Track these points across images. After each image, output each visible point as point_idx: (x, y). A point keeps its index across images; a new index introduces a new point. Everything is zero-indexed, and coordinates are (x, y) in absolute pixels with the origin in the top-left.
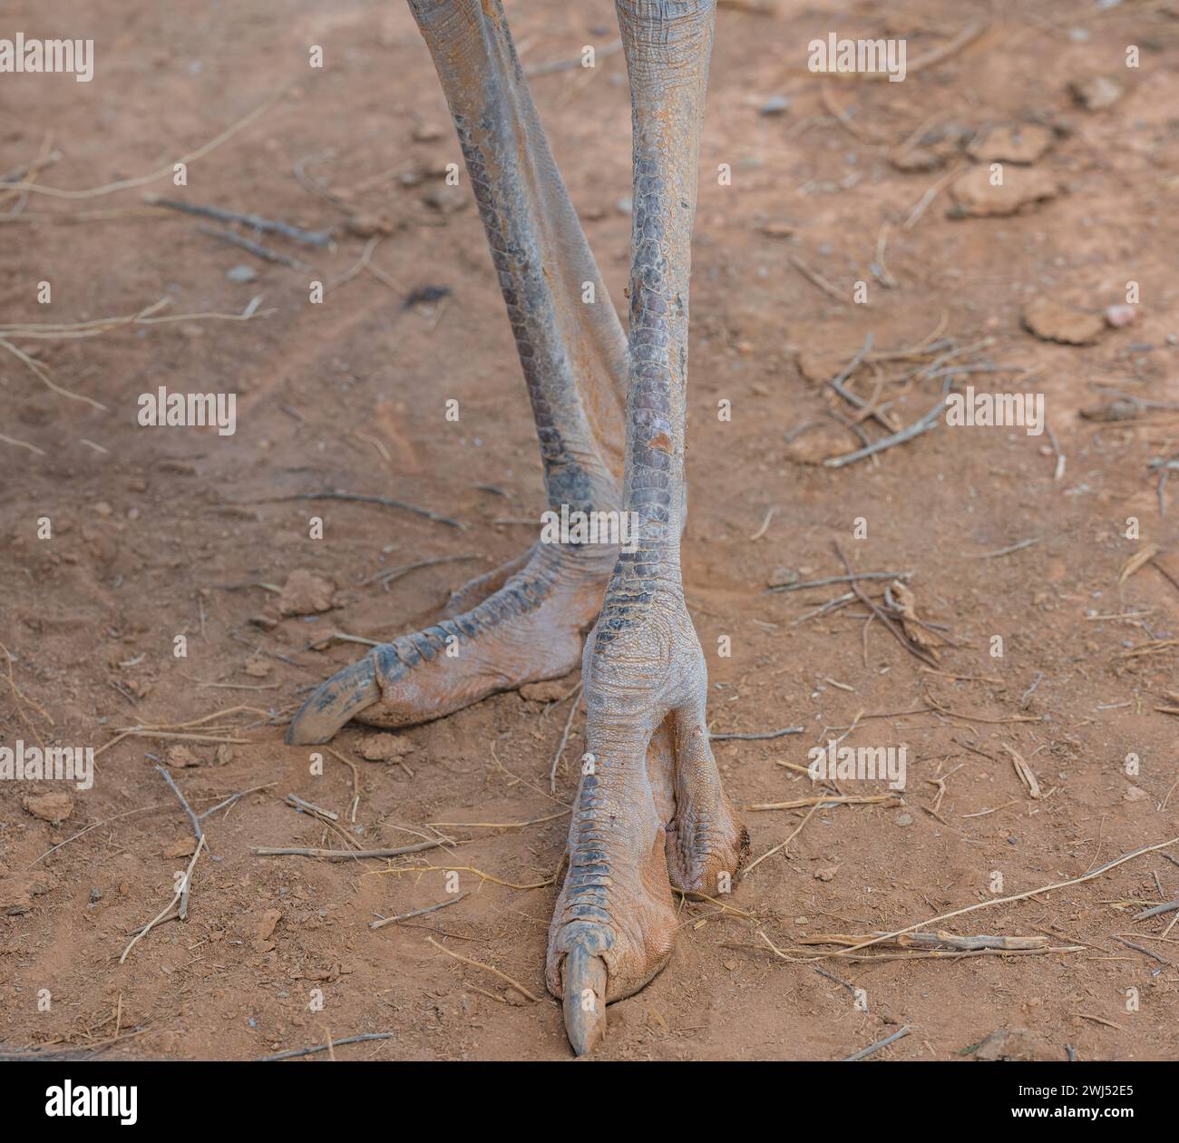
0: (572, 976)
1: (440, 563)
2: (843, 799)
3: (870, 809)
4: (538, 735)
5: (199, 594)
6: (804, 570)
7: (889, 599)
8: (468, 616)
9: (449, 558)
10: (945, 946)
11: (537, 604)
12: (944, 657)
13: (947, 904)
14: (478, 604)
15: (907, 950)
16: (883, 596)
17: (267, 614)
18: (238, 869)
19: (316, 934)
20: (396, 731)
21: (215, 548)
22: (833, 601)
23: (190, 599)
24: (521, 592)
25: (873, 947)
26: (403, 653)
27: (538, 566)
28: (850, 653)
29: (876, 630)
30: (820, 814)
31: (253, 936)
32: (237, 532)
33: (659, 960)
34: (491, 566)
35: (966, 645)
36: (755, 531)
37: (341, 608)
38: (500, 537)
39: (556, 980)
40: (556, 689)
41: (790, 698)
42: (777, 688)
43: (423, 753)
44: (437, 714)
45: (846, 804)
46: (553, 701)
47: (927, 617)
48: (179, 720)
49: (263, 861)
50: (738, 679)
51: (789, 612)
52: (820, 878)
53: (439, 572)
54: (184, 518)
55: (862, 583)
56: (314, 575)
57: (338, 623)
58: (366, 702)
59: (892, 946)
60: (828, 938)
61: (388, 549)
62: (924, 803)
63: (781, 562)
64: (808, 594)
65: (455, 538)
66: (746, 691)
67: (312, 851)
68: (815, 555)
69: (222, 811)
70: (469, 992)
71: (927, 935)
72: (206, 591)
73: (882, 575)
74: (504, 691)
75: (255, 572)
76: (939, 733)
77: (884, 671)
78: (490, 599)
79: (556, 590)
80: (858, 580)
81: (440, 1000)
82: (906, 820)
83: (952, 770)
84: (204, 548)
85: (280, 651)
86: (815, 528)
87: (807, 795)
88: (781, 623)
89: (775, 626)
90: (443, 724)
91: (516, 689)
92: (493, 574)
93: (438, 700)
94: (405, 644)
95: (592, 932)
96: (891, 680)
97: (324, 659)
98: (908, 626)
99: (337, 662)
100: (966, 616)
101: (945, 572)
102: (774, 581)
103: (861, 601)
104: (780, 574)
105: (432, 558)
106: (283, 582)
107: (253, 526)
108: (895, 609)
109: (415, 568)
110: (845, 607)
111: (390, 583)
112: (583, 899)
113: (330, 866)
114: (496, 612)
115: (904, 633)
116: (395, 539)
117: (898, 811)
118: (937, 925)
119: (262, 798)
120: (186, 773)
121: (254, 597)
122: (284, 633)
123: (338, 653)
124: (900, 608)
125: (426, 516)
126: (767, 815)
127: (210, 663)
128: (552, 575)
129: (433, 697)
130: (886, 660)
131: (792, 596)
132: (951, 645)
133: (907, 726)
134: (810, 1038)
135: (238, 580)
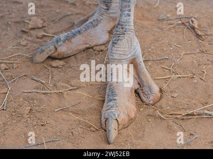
0: (109, 125)
1: (72, 15)
2: (179, 76)
3: (186, 78)
4: (98, 60)
5: (8, 23)
6: (168, 15)
7: (191, 23)
8: (79, 29)
9: (74, 13)
10: (206, 114)
11: (97, 25)
12: (205, 38)
13: (207, 103)
14: (82, 25)
15: (196, 115)
16: (189, 22)
17: (26, 29)
18: (19, 96)
19: (40, 113)
20: (60, 59)
21: (12, 11)
22: (176, 23)
23: (5, 25)
24: (93, 22)
25: (187, 115)
26: (62, 39)
27: (97, 15)
28: (181, 37)
29: (188, 31)
30: (173, 80)
31: (24, 114)
32: (18, 7)
33: (131, 120)
34: (85, 15)
35: (211, 35)
36: (155, 5)
37: (45, 27)
38: (88, 8)
39: (105, 125)
40: (103, 48)
41: (165, 49)
42: (161, 47)
43: (68, 65)
44: (71, 55)
45: (180, 77)
46: (102, 51)
47: (200, 27)
48: (3, 57)
49: (26, 94)
50: (151, 45)
51: (165, 27)
52: (173, 97)
53: (72, 17)
54: (3, 3)
55: (184, 19)
56: (38, 18)
57: (45, 31)
58: (52, 52)
59: (192, 115)
60: (175, 113)
61: (58, 11)
62: (200, 77)
63: (162, 13)
64: (169, 22)
65: (76, 8)
66: (153, 47)
67: (39, 91)
68: (171, 11)
69: (15, 81)
70: (81, 128)
71: (201, 112)
72: (10, 23)
73: (189, 16)
74: (89, 48)
75: (22, 18)
76: (204, 58)
77: (190, 42)
78: (85, 24)
79: (102, 21)
80: (182, 18)
81: (73, 130)
82: (195, 81)
83: (208, 68)
84: (9, 11)
85: (30, 38)
86: (171, 4)
87: (169, 75)
88: (162, 29)
89: (160, 30)
90: (73, 57)
91: (92, 48)
92: (86, 17)
93: (71, 51)
94: (62, 36)
95: (114, 113)
96: (191, 44)
97: (41, 40)
98: (196, 30)
99: (44, 41)
100: (211, 27)
101: (206, 15)
102: (160, 18)
103: (183, 23)
104: (162, 16)
105: (69, 13)
106: (30, 20)
107: (22, 5)
108: (192, 26)
109: (65, 16)
110: (179, 25)
111: (59, 20)
112: (111, 103)
113: (43, 95)
114: (86, 27)
115: (195, 32)
116: (59, 8)
117: (193, 79)
118: (204, 109)
119: (25, 77)
120: (5, 71)
121: (22, 24)
122: (30, 34)
123: (45, 39)
124: (194, 25)
125: (68, 2)
126: (159, 81)
127: (11, 42)
128: (101, 17)
129: (70, 50)
130: (190, 39)
131: (165, 22)
132: (207, 35)
133: (196, 56)
134: (171, 139)
135: (18, 20)
